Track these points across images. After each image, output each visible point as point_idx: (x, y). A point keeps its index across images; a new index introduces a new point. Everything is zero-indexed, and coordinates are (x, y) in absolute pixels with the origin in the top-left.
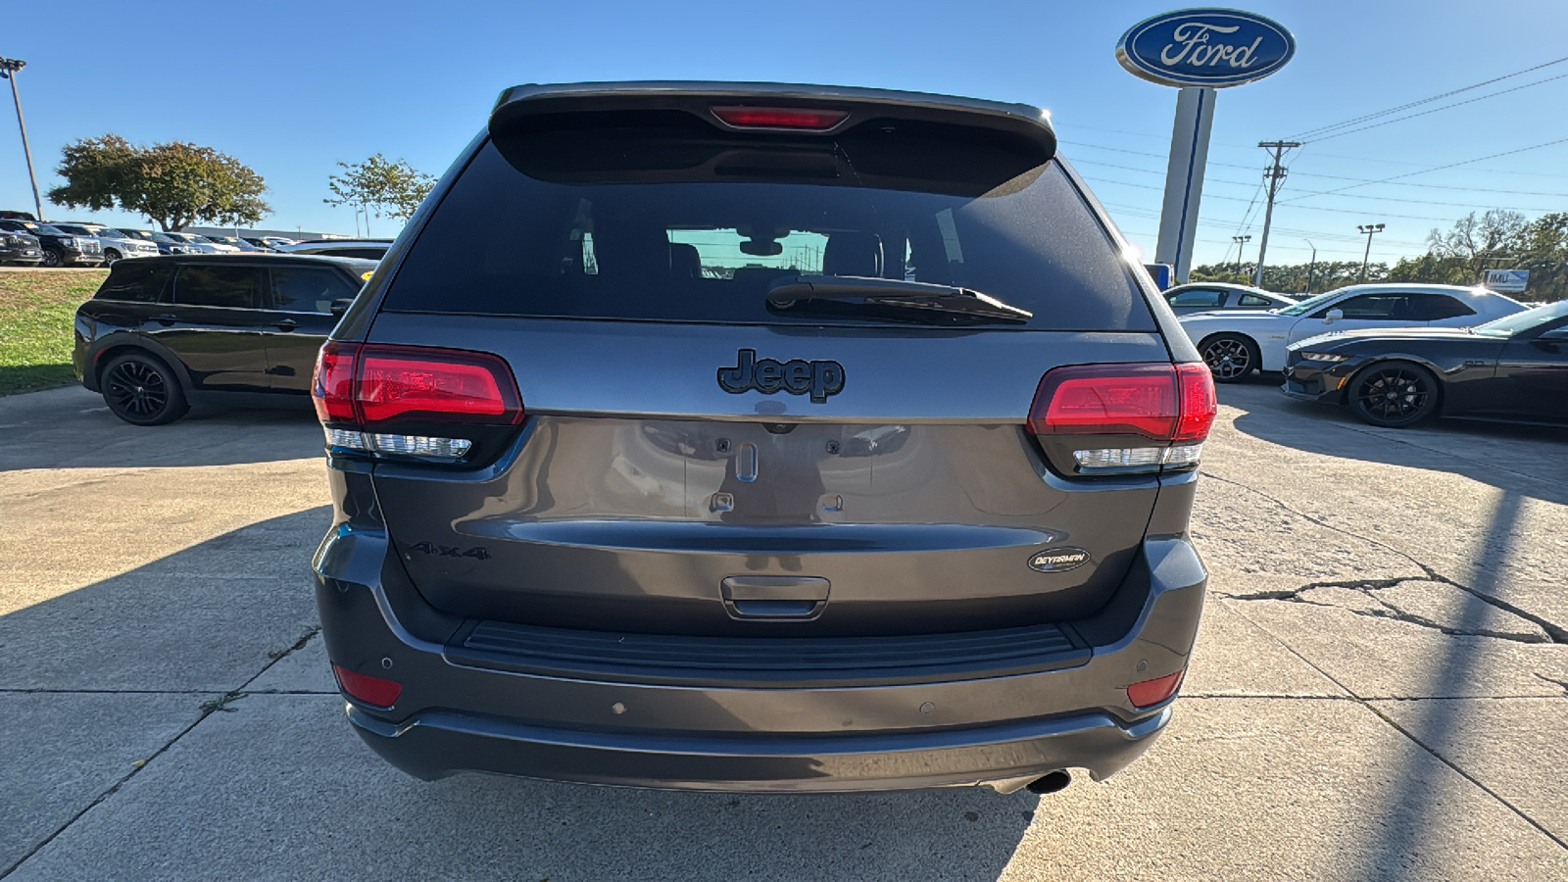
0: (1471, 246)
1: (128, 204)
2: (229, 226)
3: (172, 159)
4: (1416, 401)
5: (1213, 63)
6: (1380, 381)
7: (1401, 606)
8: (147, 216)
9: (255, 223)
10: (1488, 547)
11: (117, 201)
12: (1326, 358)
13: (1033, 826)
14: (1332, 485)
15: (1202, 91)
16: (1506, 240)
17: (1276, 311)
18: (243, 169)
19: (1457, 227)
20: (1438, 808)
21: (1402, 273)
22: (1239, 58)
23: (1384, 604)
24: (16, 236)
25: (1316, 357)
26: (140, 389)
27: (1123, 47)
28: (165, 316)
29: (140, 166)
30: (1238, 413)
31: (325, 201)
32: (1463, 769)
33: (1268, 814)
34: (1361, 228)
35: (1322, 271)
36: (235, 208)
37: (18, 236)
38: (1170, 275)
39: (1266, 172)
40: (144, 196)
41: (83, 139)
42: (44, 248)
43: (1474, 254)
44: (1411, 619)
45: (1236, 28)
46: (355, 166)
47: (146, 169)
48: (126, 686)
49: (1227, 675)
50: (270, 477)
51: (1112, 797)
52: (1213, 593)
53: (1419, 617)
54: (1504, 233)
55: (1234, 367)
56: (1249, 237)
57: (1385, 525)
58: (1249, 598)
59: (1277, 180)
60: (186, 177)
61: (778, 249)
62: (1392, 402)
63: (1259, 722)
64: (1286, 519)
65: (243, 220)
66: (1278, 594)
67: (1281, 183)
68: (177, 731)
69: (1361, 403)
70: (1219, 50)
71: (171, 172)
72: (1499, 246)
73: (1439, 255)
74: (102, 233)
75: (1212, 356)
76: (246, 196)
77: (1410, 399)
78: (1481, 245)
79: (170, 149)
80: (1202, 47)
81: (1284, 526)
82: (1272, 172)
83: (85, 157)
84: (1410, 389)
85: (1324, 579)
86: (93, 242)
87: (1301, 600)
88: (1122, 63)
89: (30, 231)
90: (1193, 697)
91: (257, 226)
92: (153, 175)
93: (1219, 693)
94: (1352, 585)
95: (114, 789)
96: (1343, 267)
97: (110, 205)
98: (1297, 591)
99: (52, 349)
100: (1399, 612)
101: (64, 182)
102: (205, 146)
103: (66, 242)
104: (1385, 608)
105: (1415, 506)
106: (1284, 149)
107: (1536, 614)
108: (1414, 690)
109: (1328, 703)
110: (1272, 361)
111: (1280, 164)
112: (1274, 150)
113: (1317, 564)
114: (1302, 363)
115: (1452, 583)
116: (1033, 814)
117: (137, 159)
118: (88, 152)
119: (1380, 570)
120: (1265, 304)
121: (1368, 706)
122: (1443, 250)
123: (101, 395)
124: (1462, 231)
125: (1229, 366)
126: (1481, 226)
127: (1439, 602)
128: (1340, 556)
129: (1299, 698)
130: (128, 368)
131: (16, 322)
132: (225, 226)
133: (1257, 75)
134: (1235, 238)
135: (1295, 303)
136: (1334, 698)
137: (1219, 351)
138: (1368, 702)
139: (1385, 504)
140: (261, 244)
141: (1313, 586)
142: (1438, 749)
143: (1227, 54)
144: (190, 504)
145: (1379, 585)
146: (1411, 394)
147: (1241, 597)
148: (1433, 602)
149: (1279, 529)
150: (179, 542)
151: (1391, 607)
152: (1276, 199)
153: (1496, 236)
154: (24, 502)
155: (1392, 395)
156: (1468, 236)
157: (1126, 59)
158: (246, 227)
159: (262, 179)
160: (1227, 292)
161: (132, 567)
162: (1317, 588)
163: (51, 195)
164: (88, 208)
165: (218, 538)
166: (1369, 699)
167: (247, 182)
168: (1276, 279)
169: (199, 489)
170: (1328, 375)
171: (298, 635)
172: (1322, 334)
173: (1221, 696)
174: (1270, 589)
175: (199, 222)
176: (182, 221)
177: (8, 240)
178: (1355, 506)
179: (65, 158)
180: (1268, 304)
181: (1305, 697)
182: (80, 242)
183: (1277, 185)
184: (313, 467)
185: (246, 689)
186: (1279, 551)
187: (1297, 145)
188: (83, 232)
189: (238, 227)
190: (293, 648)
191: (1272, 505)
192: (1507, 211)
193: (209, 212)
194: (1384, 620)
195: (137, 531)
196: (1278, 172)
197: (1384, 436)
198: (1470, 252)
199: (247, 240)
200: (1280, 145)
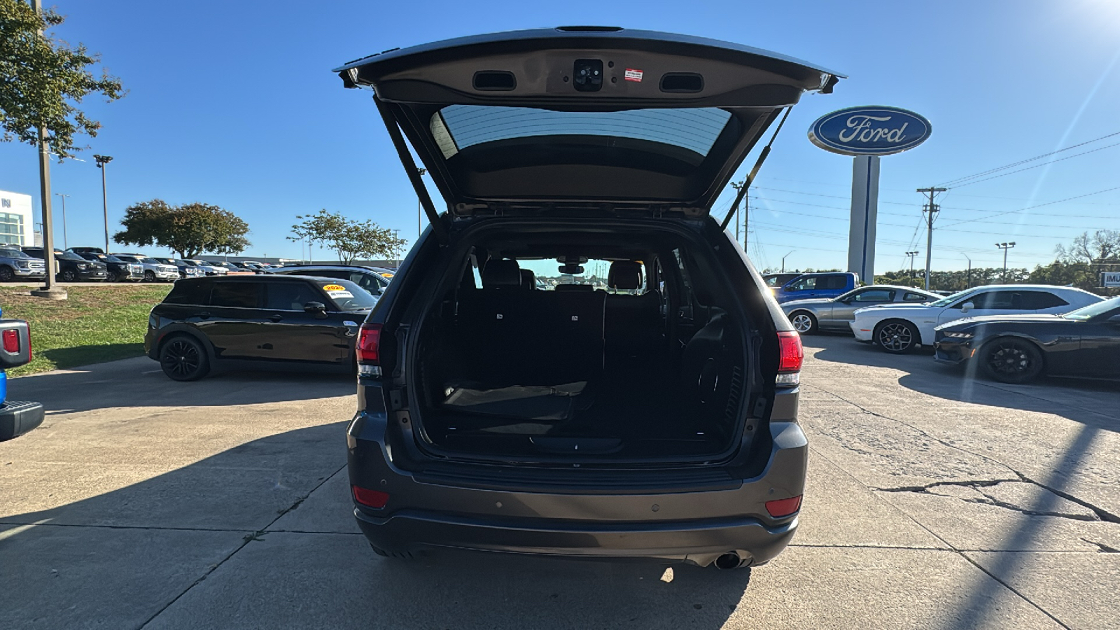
0: (1089, 256)
1: (161, 242)
2: (223, 254)
3: (193, 213)
4: (1029, 364)
5: (875, 140)
6: (1001, 351)
7: (997, 497)
8: (172, 249)
9: (239, 252)
10: (1067, 461)
11: (155, 241)
12: (961, 335)
13: (735, 613)
14: (963, 421)
15: (870, 158)
16: (1115, 251)
17: (928, 304)
18: (235, 219)
19: (1076, 242)
20: (996, 612)
21: (1039, 276)
22: (893, 136)
23: (986, 496)
24: (93, 263)
25: (954, 335)
26: (183, 358)
27: (813, 131)
28: (203, 313)
29: (173, 218)
30: (902, 374)
31: (288, 238)
32: (1019, 591)
33: (884, 611)
34: (998, 245)
35: (979, 275)
36: (229, 244)
37: (94, 263)
38: (855, 280)
39: (924, 208)
40: (173, 237)
41: (140, 203)
42: (108, 271)
43: (1091, 261)
44: (1004, 505)
45: (890, 118)
46: (307, 216)
47: (176, 220)
48: (199, 527)
49: (870, 535)
50: (262, 412)
51: (786, 599)
52: (868, 487)
53: (1008, 504)
54: (1112, 246)
55: (902, 342)
56: (917, 252)
57: (996, 447)
58: (892, 490)
59: (933, 213)
60: (200, 225)
61: (582, 270)
62: (1011, 365)
63: (887, 561)
64: (926, 442)
65: (232, 251)
66: (914, 489)
67: (936, 215)
68: (231, 550)
69: (989, 366)
70: (879, 132)
71: (192, 222)
72: (1110, 255)
73: (1065, 262)
74: (145, 261)
75: (885, 335)
76: (236, 235)
77: (1024, 363)
78: (1097, 255)
79: (192, 208)
80: (867, 130)
81: (924, 447)
82: (928, 208)
83: (139, 213)
84: (1022, 357)
85: (946, 479)
86: (138, 266)
87: (928, 492)
88: (813, 142)
89: (102, 260)
90: (846, 547)
91: (240, 254)
92: (180, 224)
93: (862, 544)
94: (965, 484)
95: (203, 579)
96: (994, 272)
97: (151, 243)
98: (926, 487)
99: (122, 335)
100: (995, 501)
101: (124, 229)
102: (214, 206)
103: (123, 267)
104: (986, 498)
105: (1020, 435)
106: (935, 193)
107: (1091, 503)
108: (995, 546)
109: (935, 552)
110: (928, 339)
111: (934, 203)
112: (929, 194)
113: (942, 470)
114: (944, 339)
115: (1035, 483)
116: (735, 607)
117: (171, 214)
118: (142, 211)
119: (986, 475)
120: (922, 299)
121: (961, 554)
122: (1067, 259)
123: (159, 363)
124: (1080, 245)
125: (898, 342)
126: (1094, 241)
127: (1024, 494)
128: (960, 466)
129: (915, 549)
130: (178, 345)
131: (100, 317)
132: (220, 255)
133: (910, 146)
134: (907, 253)
135: (943, 298)
136: (940, 549)
137: (890, 332)
138: (963, 553)
139: (998, 433)
140: (243, 266)
141: (938, 484)
142: (1003, 580)
143: (885, 134)
144: (219, 428)
145: (984, 484)
146: (1023, 360)
147: (887, 490)
148: (1018, 494)
149: (920, 449)
150: (215, 449)
151: (991, 498)
152: (933, 226)
153: (1107, 248)
154: (120, 426)
155: (1010, 361)
156: (1085, 248)
157: (815, 139)
158: (233, 255)
159: (247, 225)
160: (895, 291)
161: (190, 463)
162: (941, 485)
163: (115, 237)
164: (137, 244)
165: (237, 447)
166: (963, 551)
167: (238, 227)
168: (944, 281)
169: (222, 419)
170: (964, 347)
171: (293, 502)
172: (959, 319)
173: (864, 546)
174: (907, 485)
175: (205, 253)
176: (194, 252)
177: (87, 266)
178: (976, 435)
179: (127, 214)
180: (924, 299)
181: (919, 549)
182: (131, 267)
183: (934, 218)
184: (288, 406)
185: (267, 529)
186: (918, 462)
187: (945, 190)
188: (134, 261)
189: (228, 255)
190: (291, 508)
191: (918, 434)
192: (1112, 231)
193: (210, 247)
194: (983, 505)
195: (190, 443)
196: (933, 208)
197: (1008, 389)
198: (1089, 261)
199: (234, 264)
200: (932, 190)
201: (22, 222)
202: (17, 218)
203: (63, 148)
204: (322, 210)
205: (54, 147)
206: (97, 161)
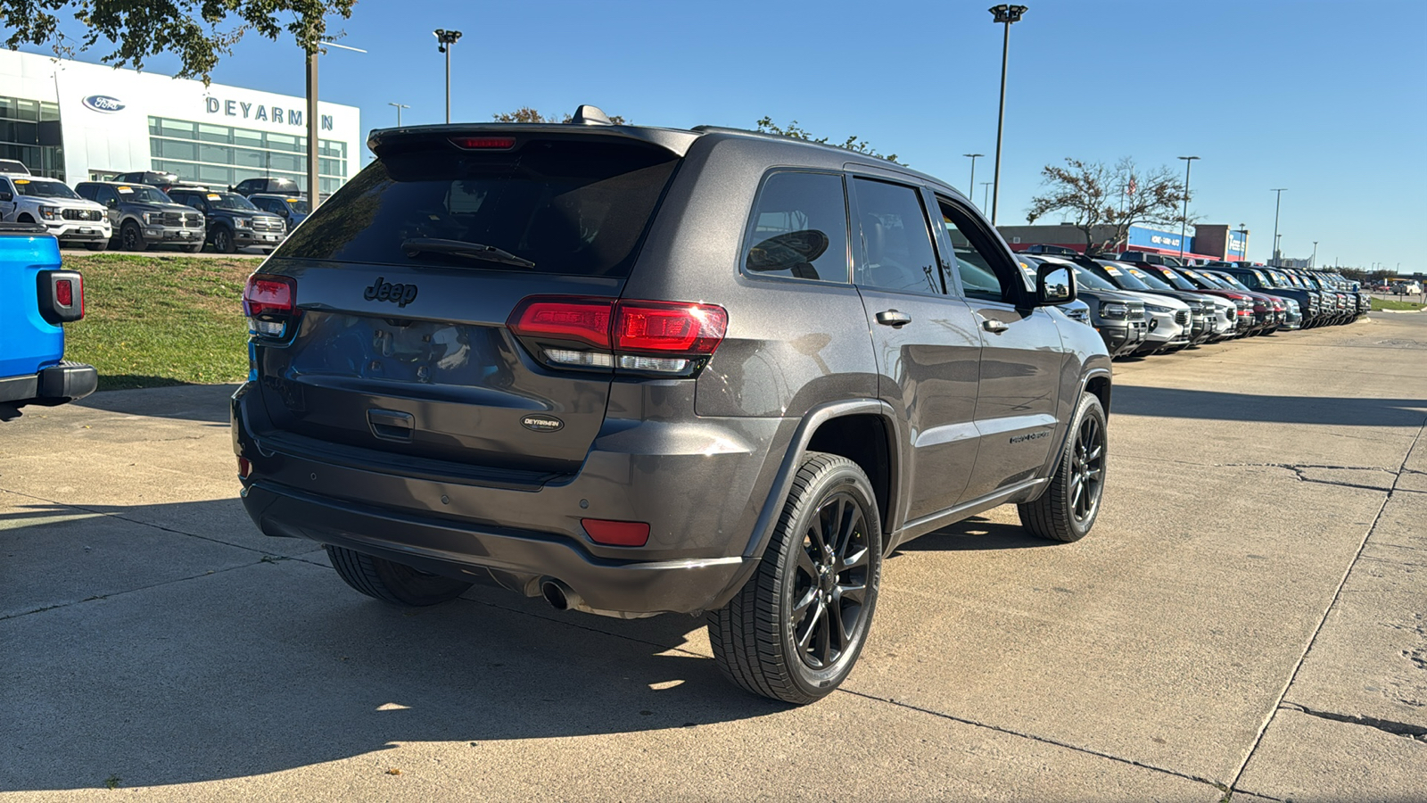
41: (500, 115)
201: (345, 156)
202: (338, 147)
203: (312, 38)
204: (762, 119)
205: (301, 39)
206: (440, 41)
